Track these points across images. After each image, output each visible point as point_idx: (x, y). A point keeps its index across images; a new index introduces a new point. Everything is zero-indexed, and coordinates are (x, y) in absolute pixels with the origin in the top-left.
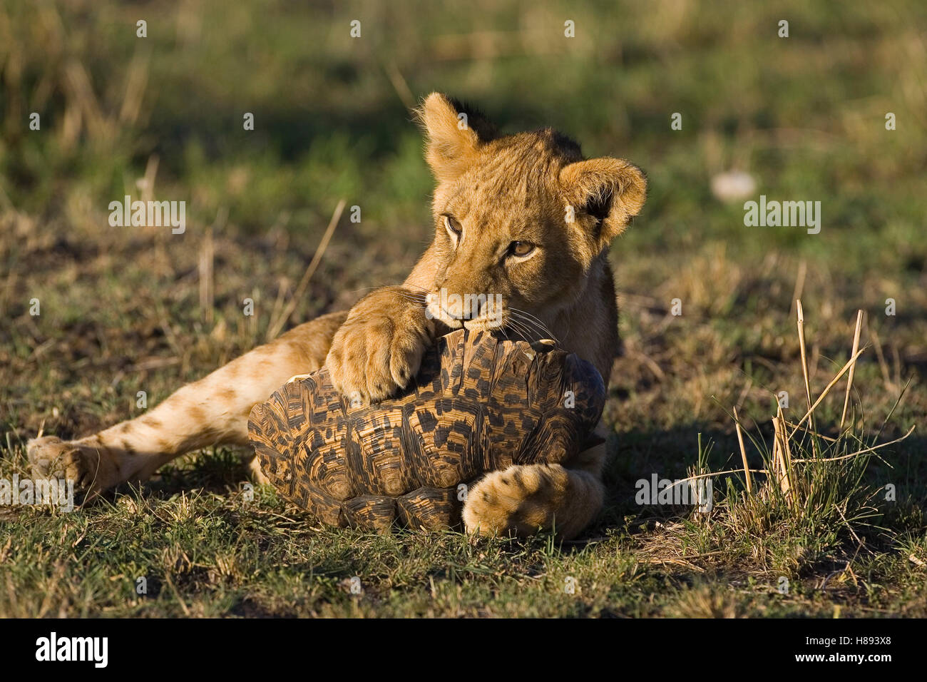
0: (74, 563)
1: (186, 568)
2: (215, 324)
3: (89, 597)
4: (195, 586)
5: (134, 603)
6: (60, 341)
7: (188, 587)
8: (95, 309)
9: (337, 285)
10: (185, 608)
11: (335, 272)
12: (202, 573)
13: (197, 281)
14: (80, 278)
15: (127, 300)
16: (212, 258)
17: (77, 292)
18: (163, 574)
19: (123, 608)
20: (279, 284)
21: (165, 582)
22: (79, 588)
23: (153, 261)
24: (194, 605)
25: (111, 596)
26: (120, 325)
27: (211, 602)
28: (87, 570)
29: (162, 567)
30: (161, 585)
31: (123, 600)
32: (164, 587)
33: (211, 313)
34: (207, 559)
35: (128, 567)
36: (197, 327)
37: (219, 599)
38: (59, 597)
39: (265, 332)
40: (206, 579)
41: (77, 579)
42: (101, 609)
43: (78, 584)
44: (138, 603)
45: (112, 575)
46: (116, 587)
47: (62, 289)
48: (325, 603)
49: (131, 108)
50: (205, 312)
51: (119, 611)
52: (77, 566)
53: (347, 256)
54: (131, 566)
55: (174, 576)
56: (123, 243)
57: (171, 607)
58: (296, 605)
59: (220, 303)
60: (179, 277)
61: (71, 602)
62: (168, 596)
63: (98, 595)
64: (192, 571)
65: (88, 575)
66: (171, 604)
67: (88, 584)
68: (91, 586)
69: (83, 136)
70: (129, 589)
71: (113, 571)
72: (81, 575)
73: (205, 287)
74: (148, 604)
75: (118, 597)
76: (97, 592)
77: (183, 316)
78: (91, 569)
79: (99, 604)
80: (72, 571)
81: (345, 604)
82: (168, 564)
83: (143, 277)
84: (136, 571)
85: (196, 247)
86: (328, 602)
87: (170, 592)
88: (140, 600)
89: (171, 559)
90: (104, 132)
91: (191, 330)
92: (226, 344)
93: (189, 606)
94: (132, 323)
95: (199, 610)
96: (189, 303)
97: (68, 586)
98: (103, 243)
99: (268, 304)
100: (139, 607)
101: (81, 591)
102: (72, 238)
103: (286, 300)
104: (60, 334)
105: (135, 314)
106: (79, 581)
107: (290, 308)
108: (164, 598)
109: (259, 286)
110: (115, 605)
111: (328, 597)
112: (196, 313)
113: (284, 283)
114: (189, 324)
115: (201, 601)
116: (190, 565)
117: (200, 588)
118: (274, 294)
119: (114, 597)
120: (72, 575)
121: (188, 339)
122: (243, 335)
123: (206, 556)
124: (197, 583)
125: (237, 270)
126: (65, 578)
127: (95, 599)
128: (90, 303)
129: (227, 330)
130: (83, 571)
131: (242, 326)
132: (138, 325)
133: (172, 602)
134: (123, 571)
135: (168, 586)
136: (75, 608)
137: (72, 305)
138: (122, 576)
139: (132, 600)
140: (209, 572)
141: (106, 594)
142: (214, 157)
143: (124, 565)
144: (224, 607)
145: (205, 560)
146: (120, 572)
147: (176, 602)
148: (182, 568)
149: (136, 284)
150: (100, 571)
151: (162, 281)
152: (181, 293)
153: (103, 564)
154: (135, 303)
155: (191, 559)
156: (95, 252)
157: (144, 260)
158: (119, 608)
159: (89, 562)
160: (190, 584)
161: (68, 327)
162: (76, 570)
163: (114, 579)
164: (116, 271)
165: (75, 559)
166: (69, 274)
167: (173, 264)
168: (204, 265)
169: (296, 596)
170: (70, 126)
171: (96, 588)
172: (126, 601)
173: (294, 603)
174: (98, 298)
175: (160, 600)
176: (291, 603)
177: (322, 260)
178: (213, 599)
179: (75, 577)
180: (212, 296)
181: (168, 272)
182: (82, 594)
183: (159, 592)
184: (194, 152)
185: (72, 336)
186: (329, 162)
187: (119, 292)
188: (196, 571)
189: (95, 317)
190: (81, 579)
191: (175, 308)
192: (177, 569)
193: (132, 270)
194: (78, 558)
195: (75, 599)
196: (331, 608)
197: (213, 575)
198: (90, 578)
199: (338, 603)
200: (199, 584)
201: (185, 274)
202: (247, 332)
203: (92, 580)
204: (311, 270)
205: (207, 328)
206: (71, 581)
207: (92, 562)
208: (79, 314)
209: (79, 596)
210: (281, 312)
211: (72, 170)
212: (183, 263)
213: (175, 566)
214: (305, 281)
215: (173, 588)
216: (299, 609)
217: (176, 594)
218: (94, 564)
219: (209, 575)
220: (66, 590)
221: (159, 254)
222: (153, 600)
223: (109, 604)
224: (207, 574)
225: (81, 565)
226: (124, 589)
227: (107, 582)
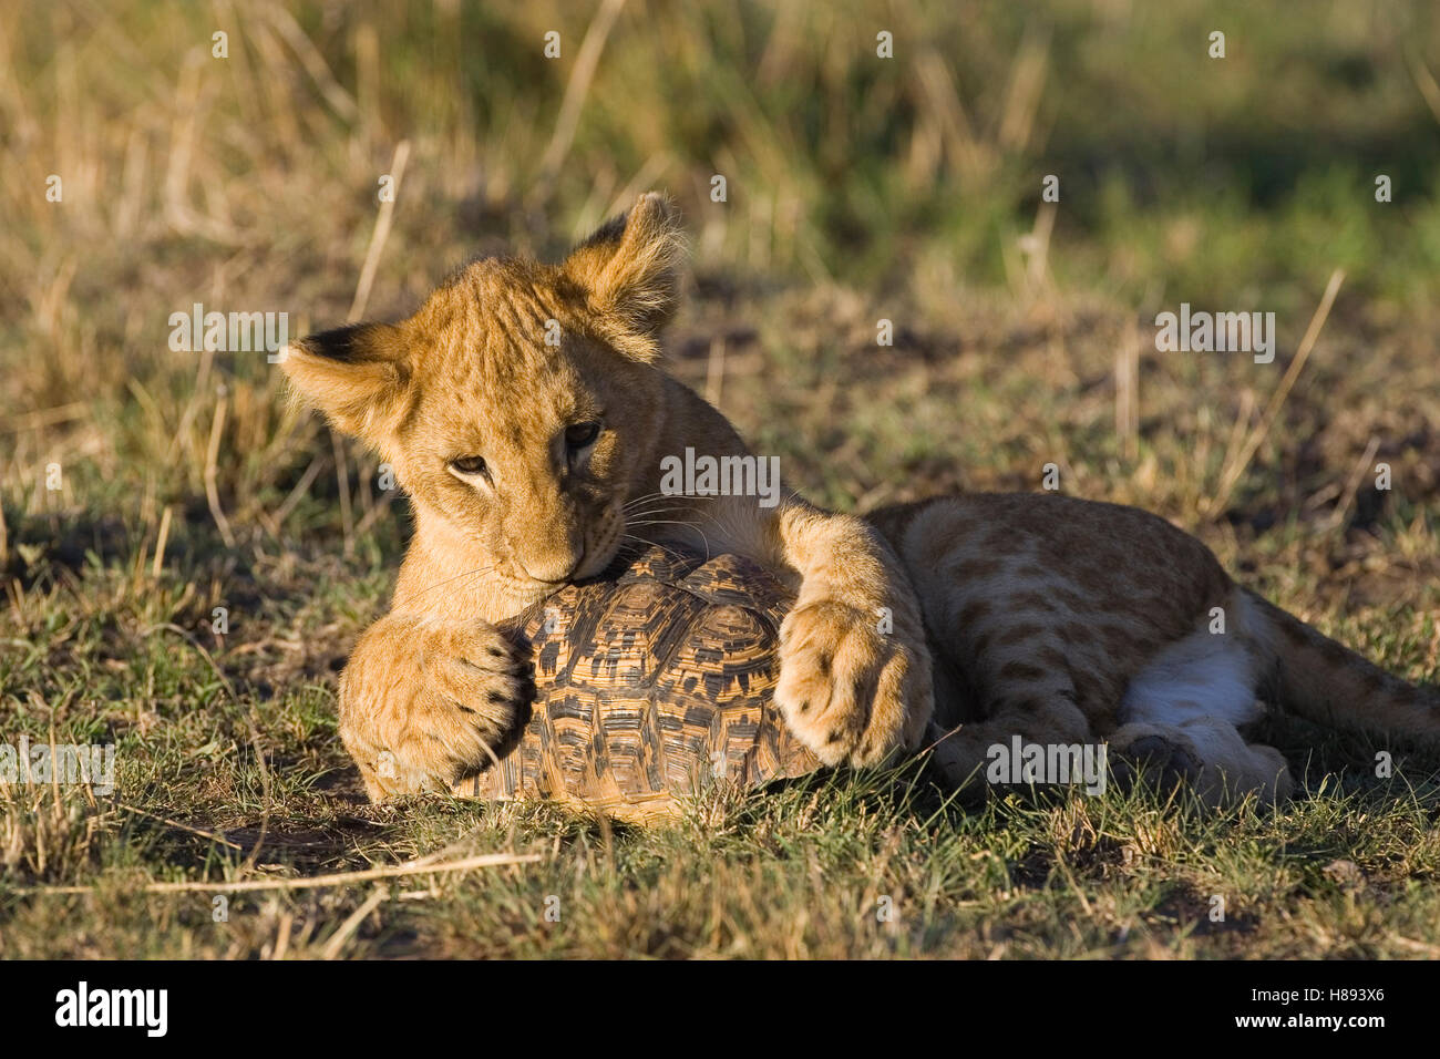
0: (915, 832)
1: (1088, 842)
2: (1140, 462)
3: (937, 883)
4: (1103, 870)
5: (1006, 896)
6: (899, 486)
7: (1090, 871)
8: (954, 438)
9: (1333, 403)
10: (1085, 903)
11: (1329, 381)
12: (1113, 849)
13: (1112, 394)
14: (934, 389)
15: (1004, 424)
16: (1136, 361)
17: (927, 411)
18: (1052, 850)
19: (989, 902)
20: (1240, 401)
21: (1055, 863)
22: (922, 870)
23: (1047, 364)
24: (1100, 899)
25: (970, 884)
26: (992, 462)
27: (1126, 894)
28: (935, 842)
29: (1051, 841)
30: (1048, 867)
31: (990, 890)
32: (1053, 871)
33: (1135, 446)
34: (1121, 827)
35: (998, 839)
36: (1113, 467)
37: (1137, 889)
38: (891, 885)
39: (1218, 475)
40: (1118, 859)
41: (918, 857)
42: (956, 905)
43: (920, 865)
44: (1013, 895)
45: (974, 852)
46: (979, 870)
47: (905, 406)
48: (1303, 898)
49: (1017, 125)
50: (1124, 444)
51: (983, 907)
52: (918, 837)
53: (1350, 357)
54: (1003, 837)
55: (1068, 854)
56: (999, 335)
57: (1064, 903)
58: (1259, 900)
59: (1148, 430)
60: (1087, 387)
61: (909, 893)
62: (1059, 885)
63: (949, 882)
64: (1097, 846)
65: (935, 852)
66: (1063, 898)
67: (935, 865)
68: (941, 868)
69: (943, 168)
70: (999, 873)
71: (975, 845)
72: (925, 851)
73: (1126, 406)
74: (1029, 897)
75: (982, 886)
76: (948, 877)
77: (1091, 449)
78: (940, 841)
79: (952, 897)
80: (911, 844)
81: (1334, 898)
82: (1060, 835)
83: (1030, 388)
84: (1011, 845)
85: (1112, 343)
86: (1309, 896)
87: (1063, 878)
88: (1016, 890)
89: (1065, 828)
90: (974, 162)
91: (1103, 471)
92: (1157, 493)
93: (1091, 901)
94: (1011, 460)
95: (1107, 906)
96: (1102, 429)
97: (905, 867)
98: (968, 335)
99: (1224, 431)
100: (1014, 901)
101: (925, 875)
102: (921, 327)
103: (1251, 425)
104: (900, 475)
105: (1016, 446)
106: (921, 861)
107: (1256, 437)
108: (1052, 888)
109: (1210, 404)
110: (978, 899)
111: (1308, 889)
112: (1110, 445)
113: (1249, 400)
114: (1100, 462)
115: (1110, 893)
116: (1095, 837)
117: (1109, 873)
118: (1234, 416)
119: (976, 885)
120: (911, 851)
121: (1098, 484)
122: (1184, 479)
123: (1120, 821)
124: (1105, 866)
125: (1176, 378)
126: (900, 855)
127: (946, 889)
128: (945, 430)
129: (1158, 472)
130: (928, 844)
131: (1182, 467)
132: (1021, 463)
133: (1066, 894)
134: (990, 844)
135: (1059, 870)
136: (916, 902)
137: (919, 432)
138: (988, 853)
139: (1003, 890)
140: (1124, 848)
141: (962, 879)
142: (1146, 200)
143: (992, 836)
144: (1147, 903)
145: (1117, 830)
146: (986, 847)
147: (1073, 894)
148: (1081, 841)
149: (1018, 399)
150: (955, 845)
151: (1060, 393)
152: (1089, 413)
153: (959, 835)
154: (1015, 429)
155: (1096, 826)
156: (956, 349)
157: (1032, 362)
158: (983, 902)
159: (937, 831)
160: (1094, 867)
161: (913, 465)
162: (917, 843)
163: (976, 857)
164: (988, 378)
165: (917, 826)
166: (915, 381)
167: (1077, 367)
168: (1125, 370)
169: (1259, 888)
170: (922, 152)
171: (948, 871)
172: (995, 892)
173: (1255, 897)
174: (961, 420)
175: (1047, 891)
176: (1250, 897)
177: (1308, 364)
178: (1129, 890)
179: (916, 854)
180: (1136, 418)
181: (1068, 380)
182: (926, 880)
183: (1045, 879)
184: (1115, 194)
185: (919, 480)
186: (1326, 210)
187: (992, 411)
188: (1103, 846)
189: (955, 450)
190: (926, 857)
191: (1078, 436)
192: (1074, 843)
193: (1013, 377)
194: (921, 825)
195: (915, 887)
196: (1313, 905)
197: (1130, 853)
198: (938, 855)
199: (1323, 898)
200: (1108, 867)
201: (1094, 384)
202: (1190, 473)
203: (942, 858)
204: (1291, 379)
205: (1128, 469)
206: (910, 860)
207: (942, 831)
208: (930, 445)
209: (921, 884)
210: (1243, 444)
211: (925, 220)
212: (1093, 367)
213: (1071, 839)
214: (1280, 396)
215: (1067, 872)
216: (1262, 907)
217: (1072, 882)
218: (943, 835)
219: (1124, 852)
220: (902, 874)
221: (1056, 353)
222: (1035, 891)
223: (967, 896)
224: (1121, 851)
225: (926, 834)
226: (991, 873)
227: (966, 861)
